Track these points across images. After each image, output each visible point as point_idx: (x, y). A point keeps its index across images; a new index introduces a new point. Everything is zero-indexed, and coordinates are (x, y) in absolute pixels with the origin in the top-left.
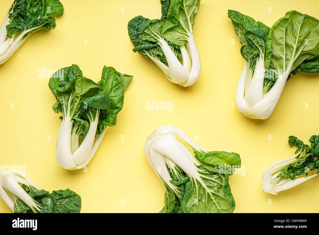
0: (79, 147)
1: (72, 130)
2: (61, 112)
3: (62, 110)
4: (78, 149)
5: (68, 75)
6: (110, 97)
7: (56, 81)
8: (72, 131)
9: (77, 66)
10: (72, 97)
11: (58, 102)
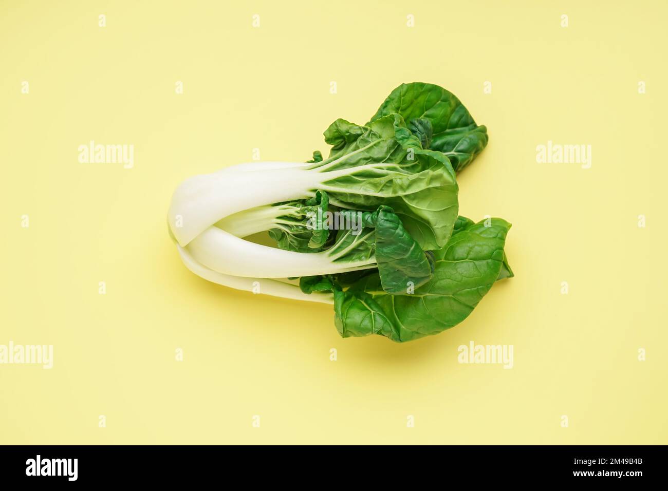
0: (242, 238)
1: (288, 202)
2: (333, 149)
3: (340, 153)
4: (236, 236)
5: (450, 128)
6: (422, 296)
7: (418, 103)
8: (284, 203)
9: (485, 140)
10: (385, 172)
11: (359, 132)
